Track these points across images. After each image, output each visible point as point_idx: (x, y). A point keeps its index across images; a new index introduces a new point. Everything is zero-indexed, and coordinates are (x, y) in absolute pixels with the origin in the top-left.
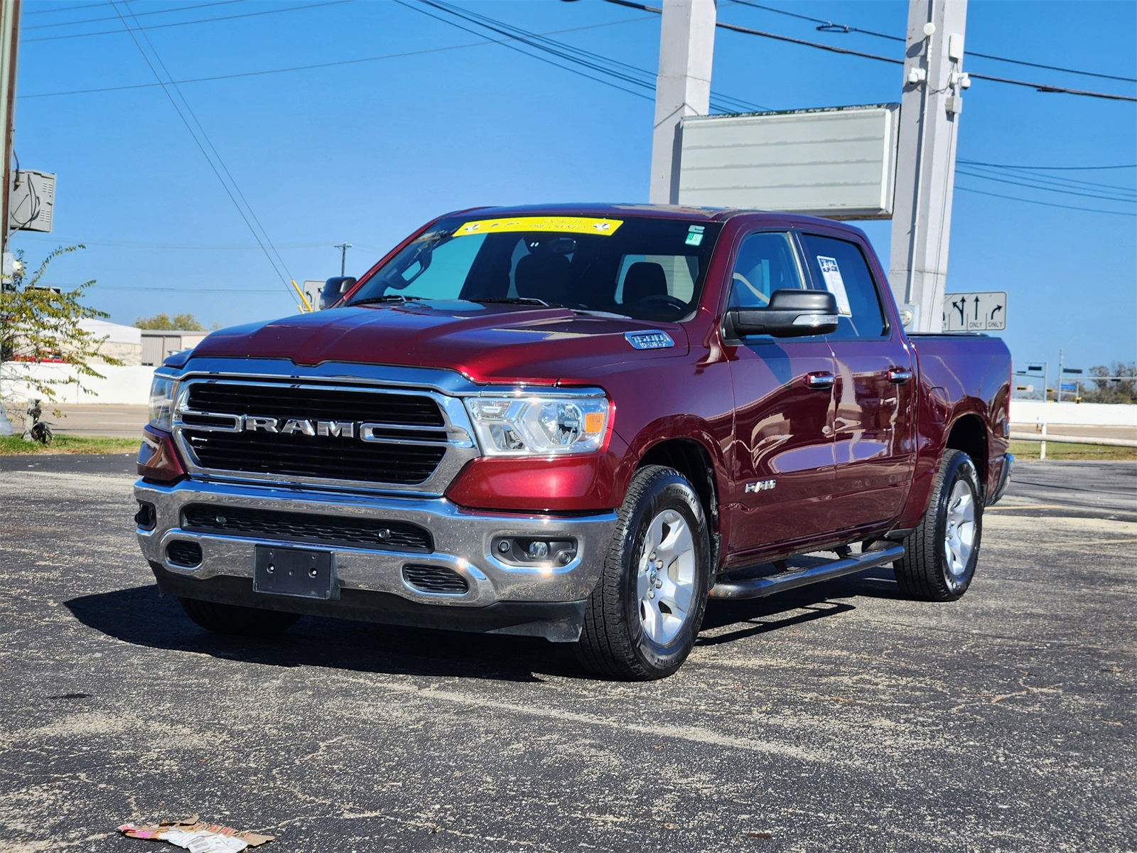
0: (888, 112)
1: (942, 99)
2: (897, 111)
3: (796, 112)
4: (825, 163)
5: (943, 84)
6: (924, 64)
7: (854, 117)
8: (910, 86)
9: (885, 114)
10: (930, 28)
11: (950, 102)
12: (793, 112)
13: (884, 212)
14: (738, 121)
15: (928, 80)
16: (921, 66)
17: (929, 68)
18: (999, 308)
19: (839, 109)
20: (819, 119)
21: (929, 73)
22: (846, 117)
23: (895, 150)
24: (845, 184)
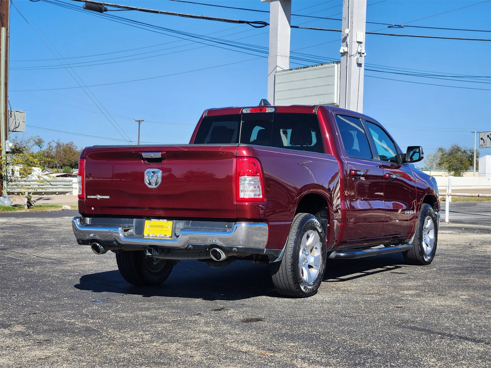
0: (336, 65)
1: (354, 59)
2: (339, 65)
3: (309, 67)
4: (317, 86)
5: (354, 52)
6: (347, 45)
7: (326, 68)
10: (347, 31)
11: (358, 59)
12: (308, 67)
14: (291, 72)
15: (348, 51)
16: (346, 47)
17: (348, 47)
20: (315, 69)
21: (348, 48)
23: (339, 80)
24: (324, 94)
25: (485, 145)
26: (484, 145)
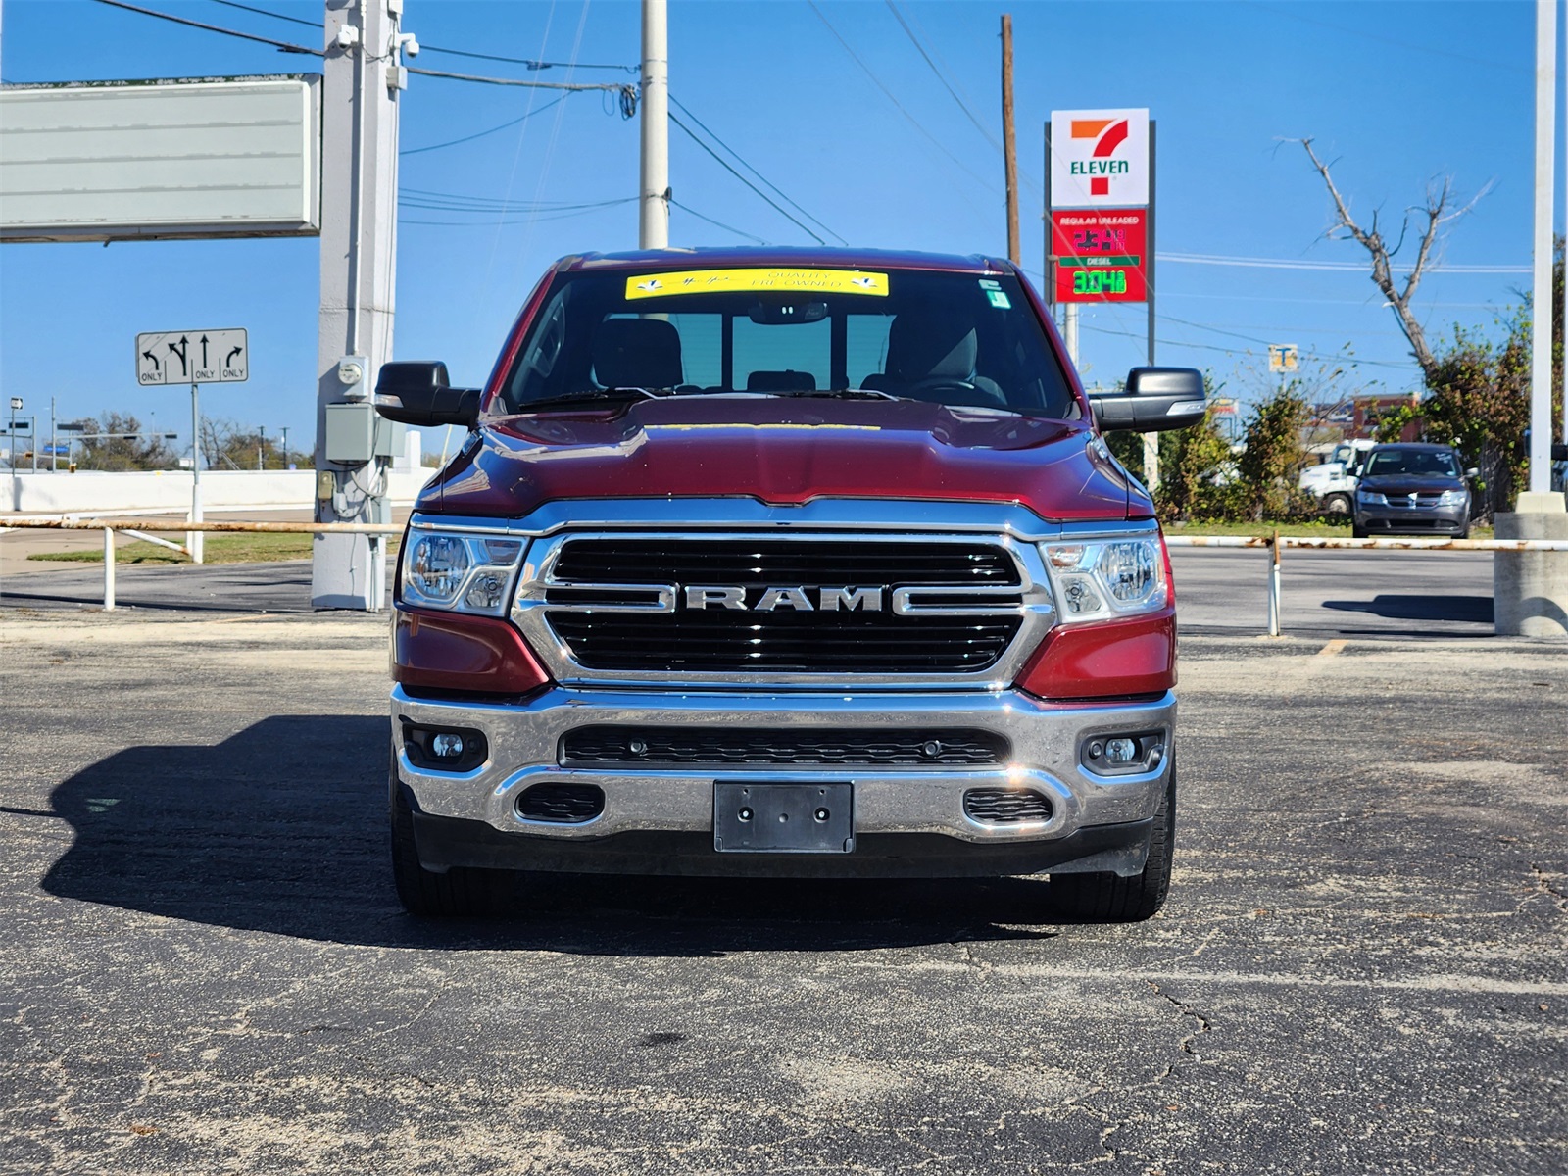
0: (305, 85)
2: (318, 85)
3: (159, 82)
4: (211, 157)
5: (383, 51)
6: (356, 19)
7: (254, 92)
8: (337, 49)
9: (301, 88)
11: (393, 73)
12: (154, 81)
13: (309, 227)
14: (67, 94)
15: (364, 42)
16: (350, 23)
17: (364, 27)
18: (237, 351)
19: (228, 79)
20: (198, 93)
21: (364, 33)
22: (242, 92)
23: (318, 140)
24: (246, 187)
25: (163, 377)
26: (156, 377)
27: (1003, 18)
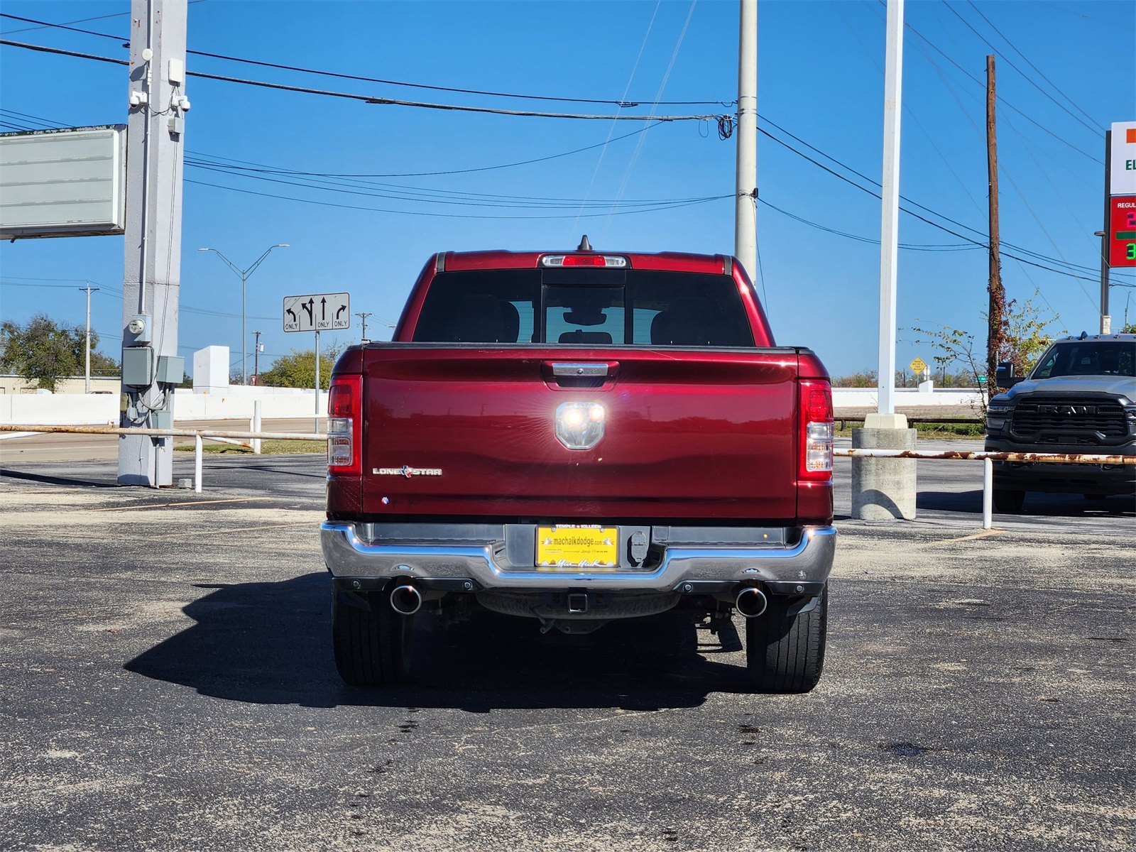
0: (116, 133)
1: (164, 122)
2: (124, 132)
3: (35, 133)
4: (62, 182)
5: (164, 106)
6: (145, 88)
7: (87, 138)
8: (135, 109)
9: (112, 135)
10: (148, 54)
11: (172, 123)
12: (32, 132)
13: (116, 228)
15: (150, 103)
16: (143, 90)
17: (150, 92)
18: (343, 308)
19: (74, 129)
20: (55, 140)
21: (150, 96)
22: (80, 138)
23: (124, 168)
24: (81, 202)
25: (298, 326)
26: (294, 327)
27: (988, 57)
